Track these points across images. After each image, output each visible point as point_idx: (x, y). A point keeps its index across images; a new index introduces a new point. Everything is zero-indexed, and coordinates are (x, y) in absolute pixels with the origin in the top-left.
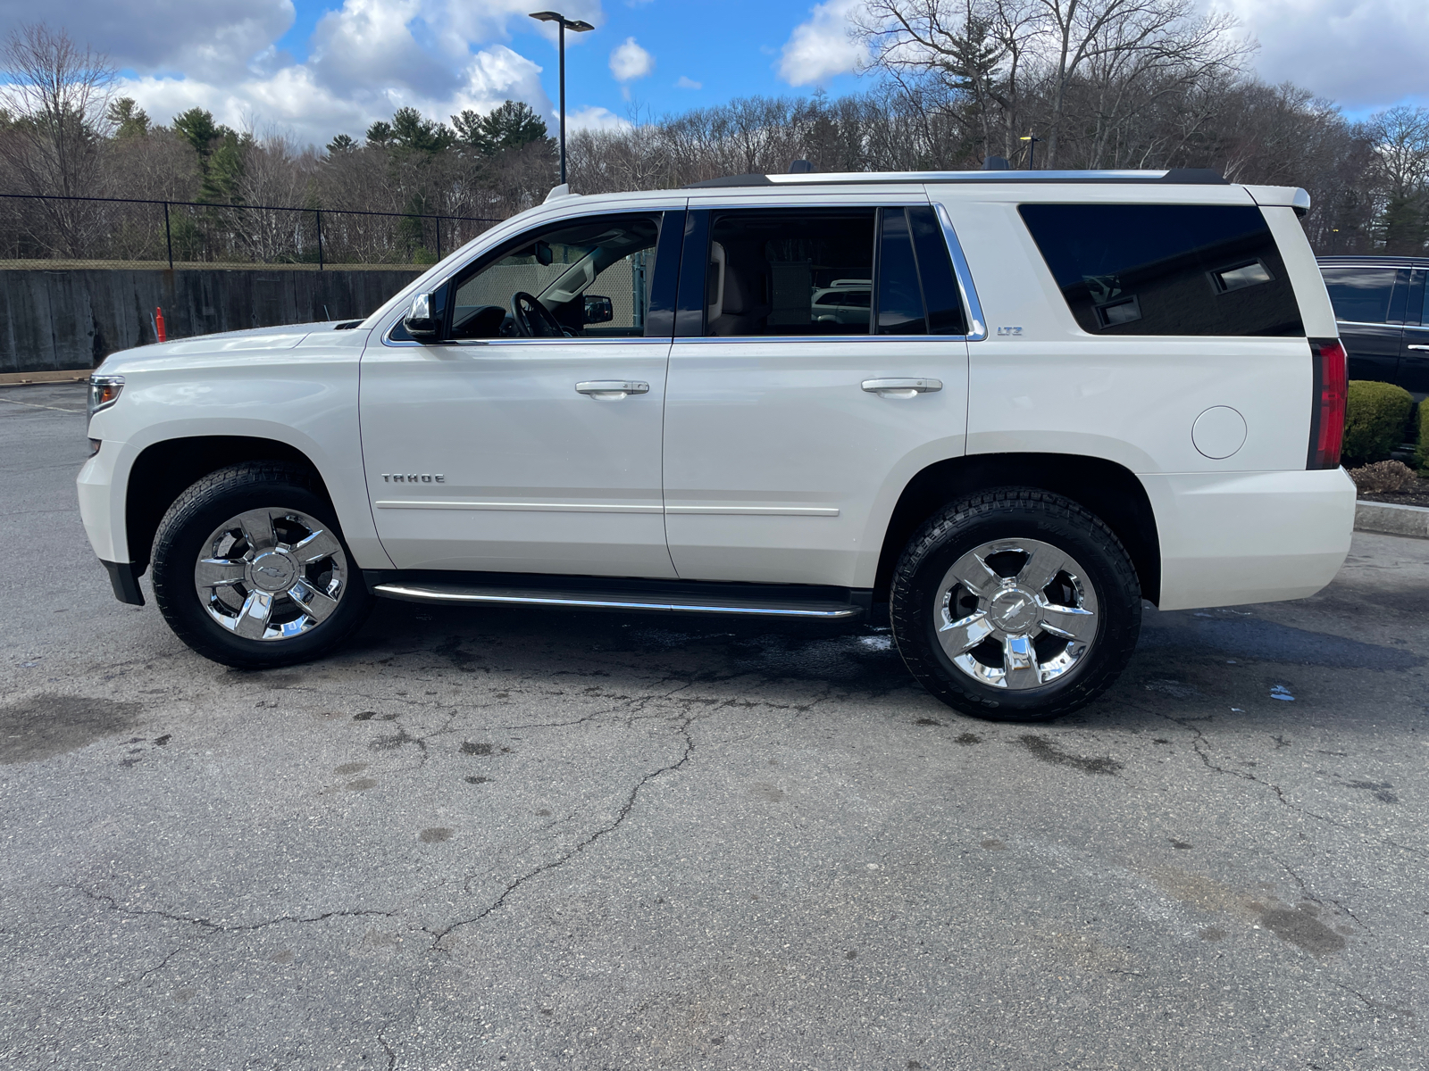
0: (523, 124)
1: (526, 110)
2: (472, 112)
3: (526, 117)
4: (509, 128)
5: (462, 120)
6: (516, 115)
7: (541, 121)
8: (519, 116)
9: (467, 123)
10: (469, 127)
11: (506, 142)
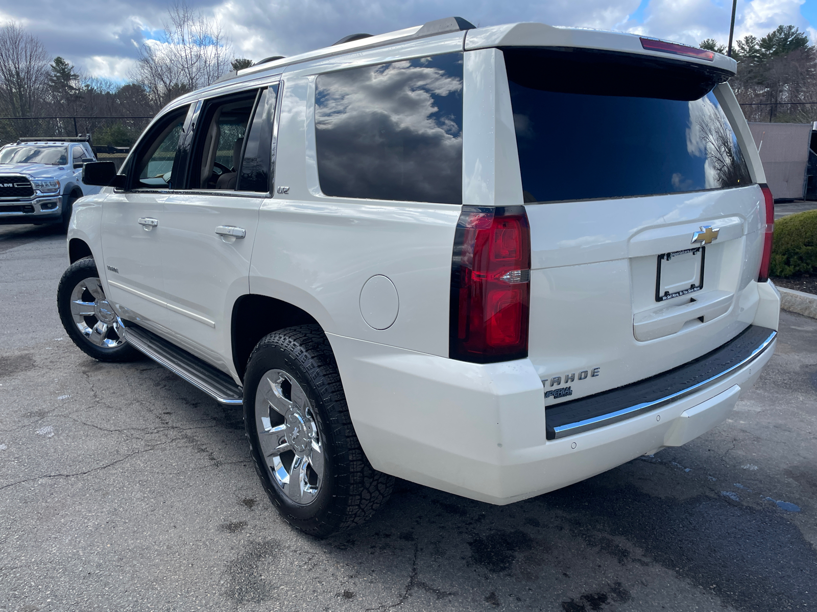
0: (789, 40)
1: (793, 31)
2: (751, 36)
3: (793, 34)
4: (779, 43)
5: (744, 42)
6: (785, 34)
7: (804, 36)
8: (787, 36)
9: (747, 44)
10: (748, 46)
11: (775, 53)
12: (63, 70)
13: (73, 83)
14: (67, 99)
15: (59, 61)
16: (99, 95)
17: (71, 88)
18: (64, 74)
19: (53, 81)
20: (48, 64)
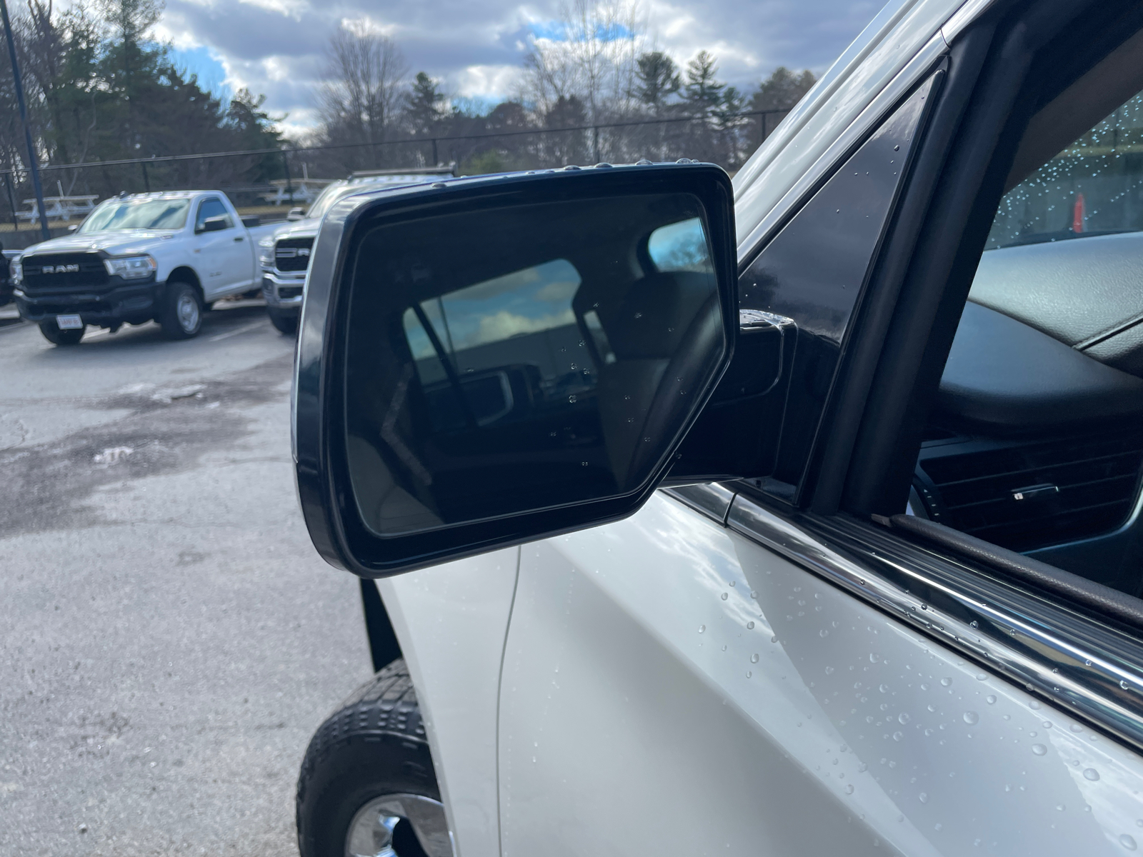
12: (426, 87)
13: (438, 106)
14: (431, 128)
15: (422, 78)
16: (468, 119)
17: (435, 112)
18: (428, 95)
19: (414, 104)
20: (407, 83)
